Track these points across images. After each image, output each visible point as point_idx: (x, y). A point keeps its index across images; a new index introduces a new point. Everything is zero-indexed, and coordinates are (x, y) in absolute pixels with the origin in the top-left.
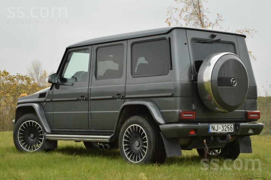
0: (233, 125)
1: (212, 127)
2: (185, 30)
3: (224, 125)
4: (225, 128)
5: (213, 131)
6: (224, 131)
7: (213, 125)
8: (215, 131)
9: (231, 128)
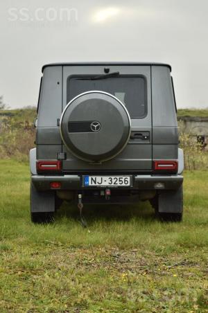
0: (129, 178)
1: (92, 179)
2: (61, 67)
3: (113, 177)
4: (114, 181)
5: (93, 184)
6: (113, 184)
7: (94, 178)
8: (97, 184)
9: (125, 181)
